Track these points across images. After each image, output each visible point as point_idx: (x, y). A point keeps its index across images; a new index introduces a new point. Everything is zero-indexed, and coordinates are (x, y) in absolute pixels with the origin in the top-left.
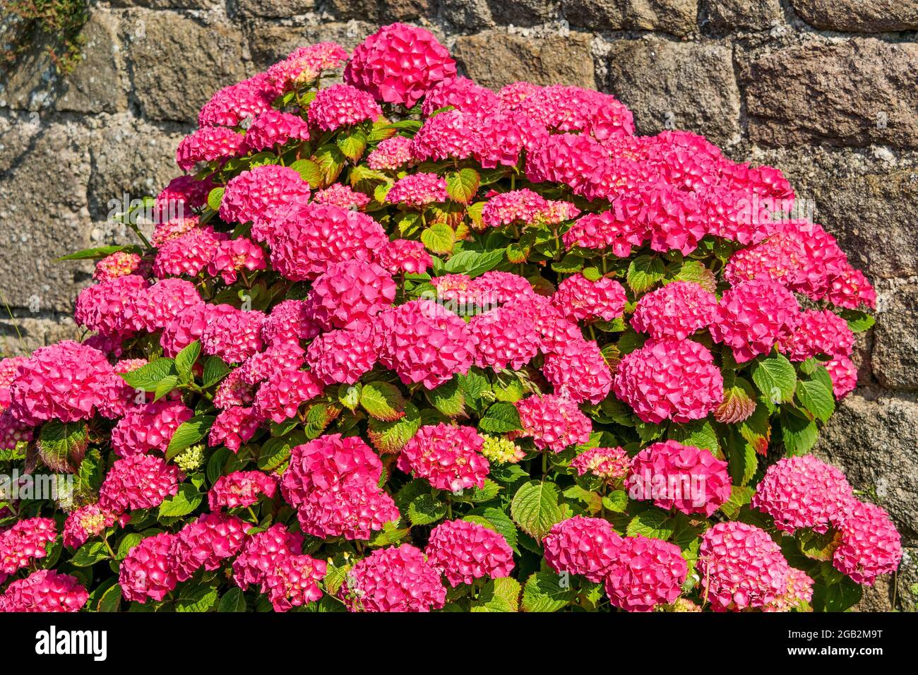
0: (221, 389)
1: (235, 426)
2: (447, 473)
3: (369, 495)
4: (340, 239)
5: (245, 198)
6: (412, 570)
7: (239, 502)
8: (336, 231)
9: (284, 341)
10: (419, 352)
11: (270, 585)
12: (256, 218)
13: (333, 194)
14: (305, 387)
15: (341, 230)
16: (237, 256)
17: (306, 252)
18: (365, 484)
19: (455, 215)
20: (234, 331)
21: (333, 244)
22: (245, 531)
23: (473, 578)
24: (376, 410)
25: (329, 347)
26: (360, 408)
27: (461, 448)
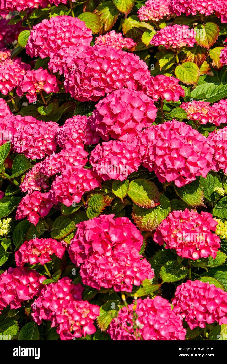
0: (25, 178)
1: (36, 206)
2: (190, 247)
3: (133, 260)
4: (115, 73)
5: (45, 40)
6: (162, 316)
7: (37, 260)
8: (113, 66)
9: (74, 145)
10: (172, 160)
11: (59, 322)
12: (52, 55)
13: (109, 39)
14: (88, 181)
15: (116, 65)
16: (37, 82)
17: (90, 81)
18: (130, 252)
19: (200, 56)
20: (36, 136)
21: (110, 76)
22: (41, 281)
23: (206, 323)
24: (139, 200)
25: (107, 153)
26: (127, 197)
27: (201, 228)
